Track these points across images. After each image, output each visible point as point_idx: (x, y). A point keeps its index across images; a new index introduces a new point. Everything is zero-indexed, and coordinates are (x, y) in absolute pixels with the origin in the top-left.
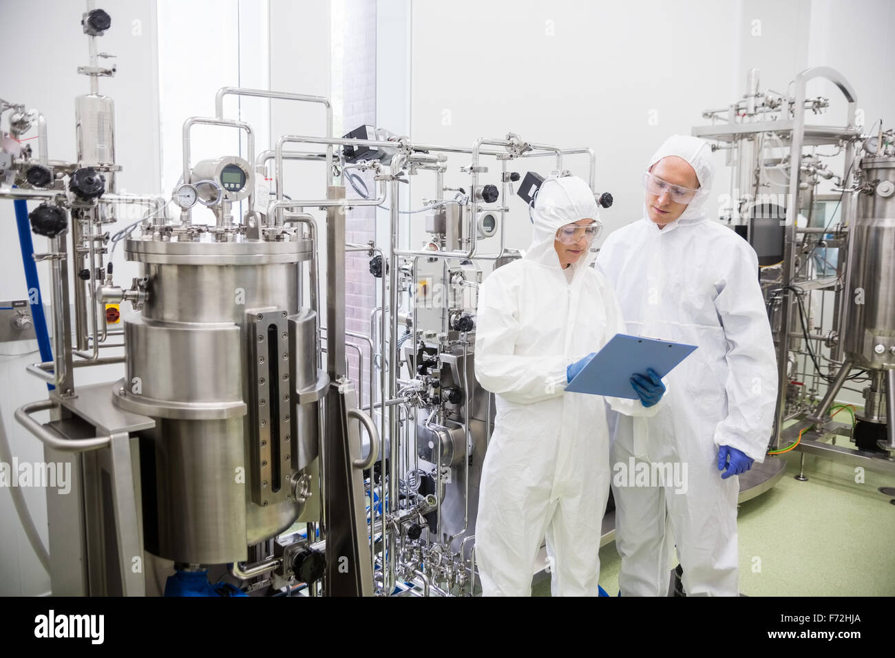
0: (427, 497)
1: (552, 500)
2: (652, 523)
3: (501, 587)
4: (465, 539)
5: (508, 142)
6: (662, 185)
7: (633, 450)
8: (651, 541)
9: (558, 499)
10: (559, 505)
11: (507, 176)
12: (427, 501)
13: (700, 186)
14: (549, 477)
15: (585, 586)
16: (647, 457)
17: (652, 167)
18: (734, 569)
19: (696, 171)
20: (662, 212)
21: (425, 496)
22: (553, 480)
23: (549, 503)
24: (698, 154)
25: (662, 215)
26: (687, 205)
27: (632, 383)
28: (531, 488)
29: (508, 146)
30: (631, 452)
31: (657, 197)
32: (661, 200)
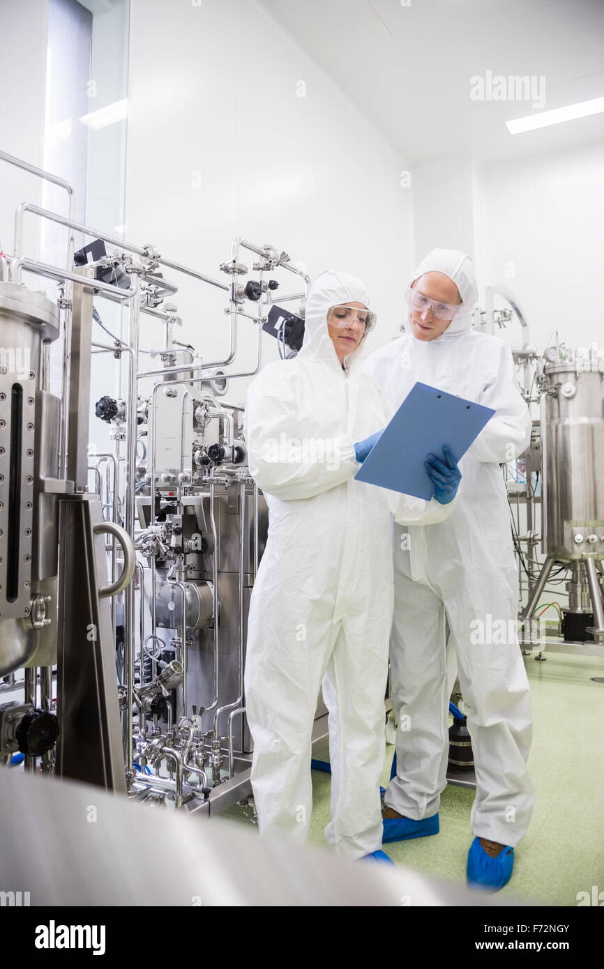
0: (171, 663)
1: (335, 621)
2: (433, 659)
3: (279, 733)
4: (218, 711)
5: (264, 252)
6: (425, 300)
7: (411, 574)
8: (432, 682)
9: (341, 621)
10: (342, 630)
11: (265, 284)
12: (172, 667)
13: (461, 301)
14: (332, 589)
15: (374, 729)
16: (426, 579)
17: (414, 282)
18: (526, 691)
19: (458, 287)
20: (426, 328)
21: (168, 663)
22: (336, 594)
23: (332, 624)
24: (459, 268)
25: (426, 332)
26: (451, 321)
27: (426, 467)
28: (313, 601)
29: (263, 255)
30: (408, 575)
31: (420, 313)
32: (423, 317)
